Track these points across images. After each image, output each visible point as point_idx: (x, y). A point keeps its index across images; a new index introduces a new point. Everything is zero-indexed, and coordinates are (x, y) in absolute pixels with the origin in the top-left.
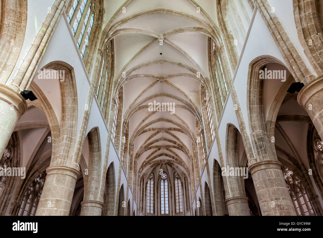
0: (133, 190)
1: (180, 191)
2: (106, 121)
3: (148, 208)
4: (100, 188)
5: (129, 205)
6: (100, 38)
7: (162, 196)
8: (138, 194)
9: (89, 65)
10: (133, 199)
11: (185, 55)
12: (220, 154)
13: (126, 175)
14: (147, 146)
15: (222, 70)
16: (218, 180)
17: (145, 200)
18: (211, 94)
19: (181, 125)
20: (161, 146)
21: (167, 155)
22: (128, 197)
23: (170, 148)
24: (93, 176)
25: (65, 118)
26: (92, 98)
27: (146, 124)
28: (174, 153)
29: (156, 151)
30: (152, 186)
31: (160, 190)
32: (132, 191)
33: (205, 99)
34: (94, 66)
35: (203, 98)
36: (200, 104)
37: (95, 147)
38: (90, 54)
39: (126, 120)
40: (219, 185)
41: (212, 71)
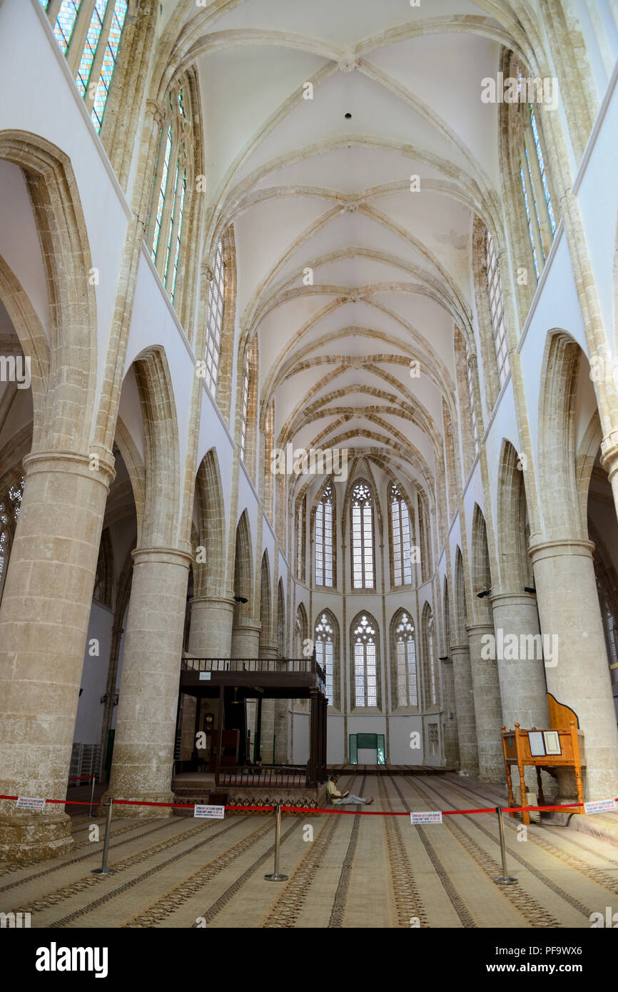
0: (276, 526)
1: (406, 530)
2: (187, 331)
3: (319, 573)
4: (180, 515)
5: (266, 563)
6: (151, 64)
7: (357, 543)
8: (290, 539)
9: (120, 151)
10: (277, 550)
11: (426, 116)
12: (521, 422)
13: (255, 485)
14: (311, 407)
15: (541, 162)
16: (512, 499)
17: (311, 552)
18: (502, 243)
19: (410, 346)
20: (352, 409)
21: (368, 434)
22: (261, 543)
23: (379, 415)
24: (159, 485)
25: (60, 317)
26: (137, 256)
27: (309, 344)
28: (390, 428)
29: (338, 423)
30: (329, 518)
31: (351, 529)
32: (274, 529)
33: (483, 261)
34: (135, 154)
35: (479, 259)
36: (468, 278)
37: (159, 405)
38: (123, 117)
39: (247, 330)
40: (514, 510)
41: (510, 169)
